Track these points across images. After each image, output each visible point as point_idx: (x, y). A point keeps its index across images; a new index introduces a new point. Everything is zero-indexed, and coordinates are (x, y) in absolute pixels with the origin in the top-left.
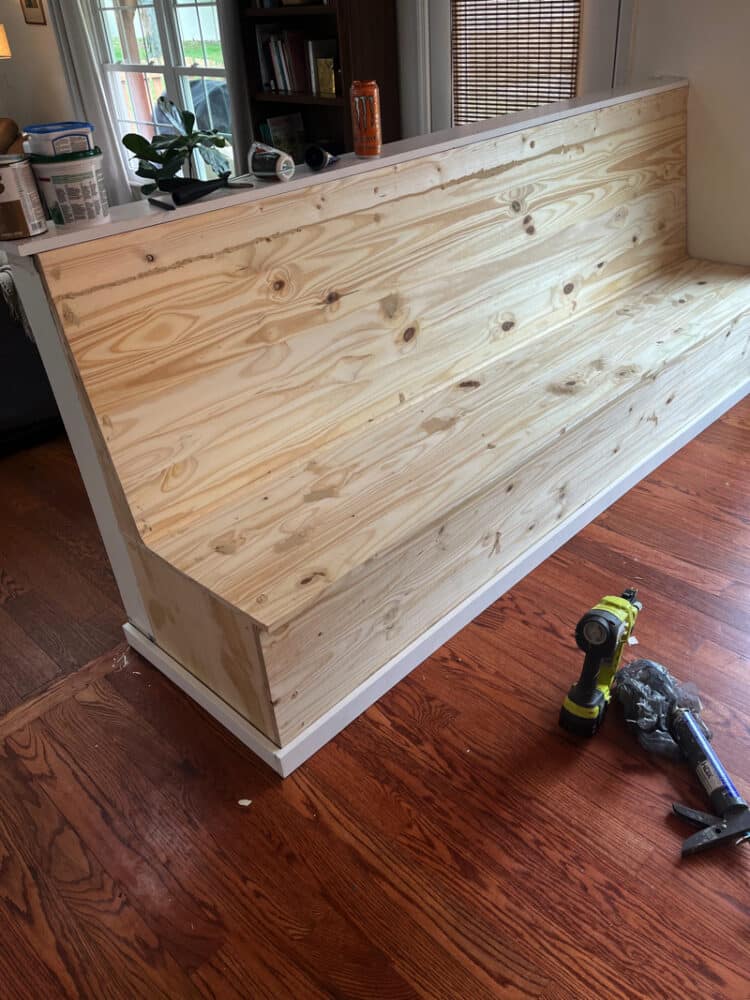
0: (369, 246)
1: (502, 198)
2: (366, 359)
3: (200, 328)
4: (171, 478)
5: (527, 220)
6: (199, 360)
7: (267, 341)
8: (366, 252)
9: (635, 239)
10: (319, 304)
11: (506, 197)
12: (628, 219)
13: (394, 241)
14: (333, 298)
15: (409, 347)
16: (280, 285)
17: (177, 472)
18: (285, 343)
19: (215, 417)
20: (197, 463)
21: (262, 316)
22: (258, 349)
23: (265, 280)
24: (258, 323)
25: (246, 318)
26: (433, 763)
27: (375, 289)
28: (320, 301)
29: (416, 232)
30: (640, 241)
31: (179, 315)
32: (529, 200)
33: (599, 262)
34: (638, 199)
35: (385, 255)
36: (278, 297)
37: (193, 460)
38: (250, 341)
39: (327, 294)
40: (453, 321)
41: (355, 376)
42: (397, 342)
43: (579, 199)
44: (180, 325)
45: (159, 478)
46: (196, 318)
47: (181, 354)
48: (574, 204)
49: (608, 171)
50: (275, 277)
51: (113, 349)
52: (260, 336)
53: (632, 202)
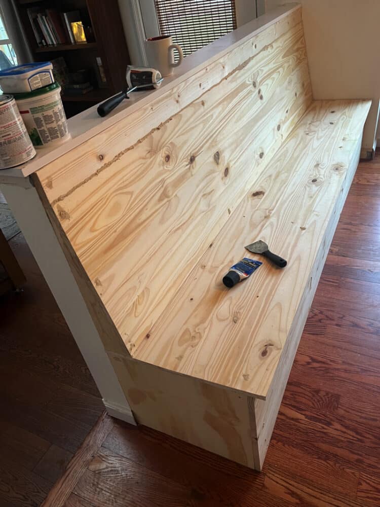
0: (202, 122)
1: (249, 81)
2: (212, 194)
3: (135, 199)
4: (138, 306)
5: (259, 92)
6: (138, 221)
7: (168, 197)
8: (201, 126)
9: (296, 94)
10: (187, 165)
11: (250, 79)
12: (293, 83)
13: (212, 115)
14: (192, 160)
15: (227, 180)
16: (168, 158)
17: (141, 301)
18: (176, 195)
19: (152, 256)
20: (149, 290)
21: (163, 181)
22: (165, 204)
23: (160, 157)
24: (162, 186)
25: (156, 186)
26: (346, 436)
27: (209, 148)
28: (187, 163)
29: (220, 108)
30: (297, 95)
31: (123, 193)
32: (259, 80)
33: (286, 110)
34: (294, 72)
35: (210, 126)
36: (168, 166)
37: (147, 289)
38: (160, 200)
39: (189, 158)
40: (242, 159)
41: (209, 205)
42: (222, 179)
43: (275, 75)
44: (124, 200)
45: (132, 309)
46: (131, 193)
47: (128, 220)
48: (274, 78)
49: (283, 58)
50: (165, 153)
51: (92, 230)
52: (165, 195)
53: (292, 74)
